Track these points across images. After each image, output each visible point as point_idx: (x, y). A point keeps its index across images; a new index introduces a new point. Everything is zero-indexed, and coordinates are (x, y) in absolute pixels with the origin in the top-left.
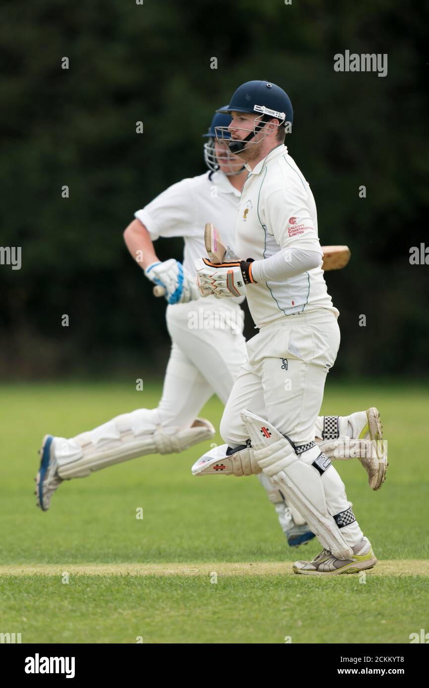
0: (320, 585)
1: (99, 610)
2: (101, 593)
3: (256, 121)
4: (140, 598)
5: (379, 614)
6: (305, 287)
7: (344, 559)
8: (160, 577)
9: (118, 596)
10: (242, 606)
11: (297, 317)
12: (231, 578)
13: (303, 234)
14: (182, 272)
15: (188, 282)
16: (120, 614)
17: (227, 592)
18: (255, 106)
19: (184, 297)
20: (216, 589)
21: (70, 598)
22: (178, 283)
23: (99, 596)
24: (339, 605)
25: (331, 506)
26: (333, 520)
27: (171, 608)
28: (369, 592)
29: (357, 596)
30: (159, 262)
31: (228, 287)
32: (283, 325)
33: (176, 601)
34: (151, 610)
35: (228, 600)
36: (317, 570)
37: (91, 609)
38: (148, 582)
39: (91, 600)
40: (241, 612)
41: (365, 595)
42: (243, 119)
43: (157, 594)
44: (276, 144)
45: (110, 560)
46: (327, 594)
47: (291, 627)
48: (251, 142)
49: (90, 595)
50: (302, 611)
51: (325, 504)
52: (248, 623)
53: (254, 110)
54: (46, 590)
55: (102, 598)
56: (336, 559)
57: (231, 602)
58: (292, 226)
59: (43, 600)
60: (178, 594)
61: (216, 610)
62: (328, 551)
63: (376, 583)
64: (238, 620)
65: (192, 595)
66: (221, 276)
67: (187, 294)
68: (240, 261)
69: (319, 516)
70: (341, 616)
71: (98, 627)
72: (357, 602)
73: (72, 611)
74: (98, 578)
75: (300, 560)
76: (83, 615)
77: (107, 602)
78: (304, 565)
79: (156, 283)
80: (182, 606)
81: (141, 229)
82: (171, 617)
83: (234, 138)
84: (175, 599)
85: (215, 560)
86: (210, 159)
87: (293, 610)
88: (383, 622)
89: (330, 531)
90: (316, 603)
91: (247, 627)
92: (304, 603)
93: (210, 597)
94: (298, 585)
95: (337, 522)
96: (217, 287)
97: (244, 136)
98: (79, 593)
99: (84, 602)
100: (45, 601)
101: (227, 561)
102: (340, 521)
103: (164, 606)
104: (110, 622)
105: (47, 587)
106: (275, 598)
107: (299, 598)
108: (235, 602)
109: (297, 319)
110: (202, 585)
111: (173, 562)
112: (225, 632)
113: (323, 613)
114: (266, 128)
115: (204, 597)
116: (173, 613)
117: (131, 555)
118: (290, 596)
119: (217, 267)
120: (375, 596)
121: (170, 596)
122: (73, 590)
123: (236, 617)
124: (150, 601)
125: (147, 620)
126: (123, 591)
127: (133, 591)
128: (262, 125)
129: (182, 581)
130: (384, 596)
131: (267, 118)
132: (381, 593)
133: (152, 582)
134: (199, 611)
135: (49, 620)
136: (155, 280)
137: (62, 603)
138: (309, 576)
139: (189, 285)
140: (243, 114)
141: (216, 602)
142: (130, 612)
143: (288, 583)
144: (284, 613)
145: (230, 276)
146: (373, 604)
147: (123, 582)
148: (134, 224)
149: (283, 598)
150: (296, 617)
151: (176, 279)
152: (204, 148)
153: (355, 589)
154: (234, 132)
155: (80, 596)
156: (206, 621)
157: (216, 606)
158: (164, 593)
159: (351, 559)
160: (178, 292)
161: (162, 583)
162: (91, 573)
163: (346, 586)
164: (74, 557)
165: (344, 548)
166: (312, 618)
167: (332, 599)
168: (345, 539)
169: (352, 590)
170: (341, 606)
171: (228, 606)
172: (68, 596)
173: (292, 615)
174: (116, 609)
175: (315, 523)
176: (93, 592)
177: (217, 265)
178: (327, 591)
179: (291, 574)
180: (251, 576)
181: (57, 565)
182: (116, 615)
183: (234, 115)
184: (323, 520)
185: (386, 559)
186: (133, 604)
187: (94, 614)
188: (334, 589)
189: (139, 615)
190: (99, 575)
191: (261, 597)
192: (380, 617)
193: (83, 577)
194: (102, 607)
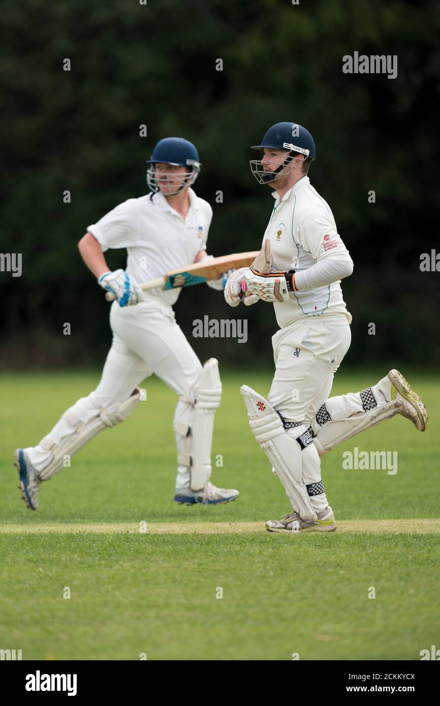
0: (288, 541)
1: (103, 562)
2: (104, 548)
3: (285, 156)
4: (138, 552)
5: (338, 565)
6: (327, 294)
7: (309, 522)
8: (155, 535)
9: (119, 550)
10: (223, 559)
11: (317, 318)
12: (213, 535)
13: (337, 248)
14: (128, 279)
15: (134, 287)
16: (121, 565)
17: (210, 547)
18: (285, 143)
19: (132, 300)
20: (201, 545)
21: (79, 552)
22: (125, 288)
23: (103, 550)
24: (304, 558)
25: (306, 476)
26: (305, 489)
27: (164, 560)
28: (329, 547)
29: (320, 550)
30: (110, 272)
31: (274, 294)
32: (304, 323)
33: (168, 555)
34: (147, 562)
35: (211, 554)
36: (285, 528)
37: (96, 562)
38: (144, 538)
39: (97, 553)
40: (222, 564)
41: (326, 550)
42: (274, 155)
43: (152, 549)
44: (301, 176)
45: (112, 521)
46: (294, 549)
47: (264, 577)
48: (281, 173)
49: (96, 549)
50: (273, 563)
51: (301, 474)
52: (228, 574)
53: (284, 147)
54: (59, 545)
55: (106, 552)
56: (302, 521)
57: (214, 555)
58: (326, 242)
59: (57, 553)
60: (169, 549)
61: (202, 562)
62: (297, 514)
63: (336, 540)
64: (220, 571)
65: (181, 550)
66: (270, 284)
67: (134, 297)
68: (284, 272)
69: (294, 482)
70: (307, 567)
71: (102, 577)
72: (319, 555)
73: (81, 563)
74: (102, 536)
75: (271, 519)
76: (89, 566)
77: (110, 555)
78: (274, 524)
79: (108, 290)
80: (172, 559)
81: (93, 242)
82: (163, 568)
83: (266, 171)
84: (166, 553)
85: (201, 520)
86: (152, 181)
87: (266, 562)
88: (342, 572)
89: (301, 497)
90: (285, 556)
91: (228, 576)
92: (275, 557)
93: (197, 551)
94: (270, 541)
95: (308, 491)
96: (265, 293)
97: (274, 168)
98: (86, 547)
99: (91, 555)
100: (58, 555)
101: (210, 521)
102: (312, 490)
103: (158, 559)
104: (113, 572)
105: (60, 543)
106: (250, 552)
107: (271, 552)
108: (217, 556)
109: (317, 320)
110: (189, 541)
111: (165, 522)
112: (209, 580)
113: (291, 564)
114: (293, 162)
115: (191, 551)
116: (165, 565)
117: (130, 516)
118: (264, 550)
119: (266, 277)
120: (334, 550)
121: (163, 551)
122: (81, 546)
123: (218, 568)
124: (146, 555)
125: (144, 571)
126: (123, 546)
127: (132, 546)
128: (289, 159)
129: (173, 538)
130: (342, 550)
131: (294, 154)
132: (340, 548)
133: (148, 539)
134: (187, 563)
135: (61, 570)
136: (107, 287)
137: (72, 556)
138: (279, 533)
139: (135, 290)
140: (274, 150)
141: (201, 555)
142: (129, 564)
143: (262, 539)
144: (258, 565)
145: (278, 284)
146: (333, 557)
147: (123, 539)
148: (86, 237)
149: (257, 552)
150: (268, 568)
151: (123, 285)
152: (147, 173)
153: (318, 544)
154: (266, 165)
155: (88, 550)
156: (194, 571)
157: (201, 559)
158: (157, 548)
159: (316, 523)
160: (126, 296)
161: (156, 539)
162: (96, 531)
163: (310, 542)
164: (83, 517)
165: (310, 514)
166: (281, 569)
167: (299, 553)
168: (313, 505)
169: (316, 545)
170: (306, 559)
171: (211, 559)
172: (77, 550)
173: (265, 567)
174: (117, 561)
175: (290, 488)
176: (98, 547)
177: (265, 275)
178: (295, 546)
179: (264, 532)
180: (230, 534)
181: (68, 524)
182: (117, 567)
183: (266, 151)
184: (297, 487)
185: (344, 519)
186: (132, 557)
187: (99, 565)
188: (300, 545)
189: (136, 566)
190: (103, 533)
191: (239, 551)
192: (338, 568)
193: (90, 534)
194: (105, 560)
